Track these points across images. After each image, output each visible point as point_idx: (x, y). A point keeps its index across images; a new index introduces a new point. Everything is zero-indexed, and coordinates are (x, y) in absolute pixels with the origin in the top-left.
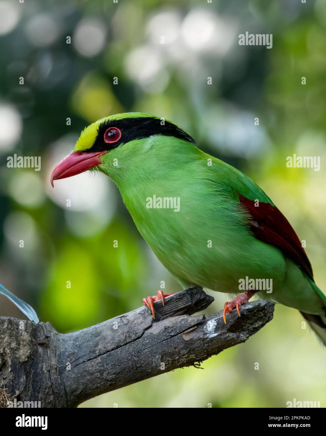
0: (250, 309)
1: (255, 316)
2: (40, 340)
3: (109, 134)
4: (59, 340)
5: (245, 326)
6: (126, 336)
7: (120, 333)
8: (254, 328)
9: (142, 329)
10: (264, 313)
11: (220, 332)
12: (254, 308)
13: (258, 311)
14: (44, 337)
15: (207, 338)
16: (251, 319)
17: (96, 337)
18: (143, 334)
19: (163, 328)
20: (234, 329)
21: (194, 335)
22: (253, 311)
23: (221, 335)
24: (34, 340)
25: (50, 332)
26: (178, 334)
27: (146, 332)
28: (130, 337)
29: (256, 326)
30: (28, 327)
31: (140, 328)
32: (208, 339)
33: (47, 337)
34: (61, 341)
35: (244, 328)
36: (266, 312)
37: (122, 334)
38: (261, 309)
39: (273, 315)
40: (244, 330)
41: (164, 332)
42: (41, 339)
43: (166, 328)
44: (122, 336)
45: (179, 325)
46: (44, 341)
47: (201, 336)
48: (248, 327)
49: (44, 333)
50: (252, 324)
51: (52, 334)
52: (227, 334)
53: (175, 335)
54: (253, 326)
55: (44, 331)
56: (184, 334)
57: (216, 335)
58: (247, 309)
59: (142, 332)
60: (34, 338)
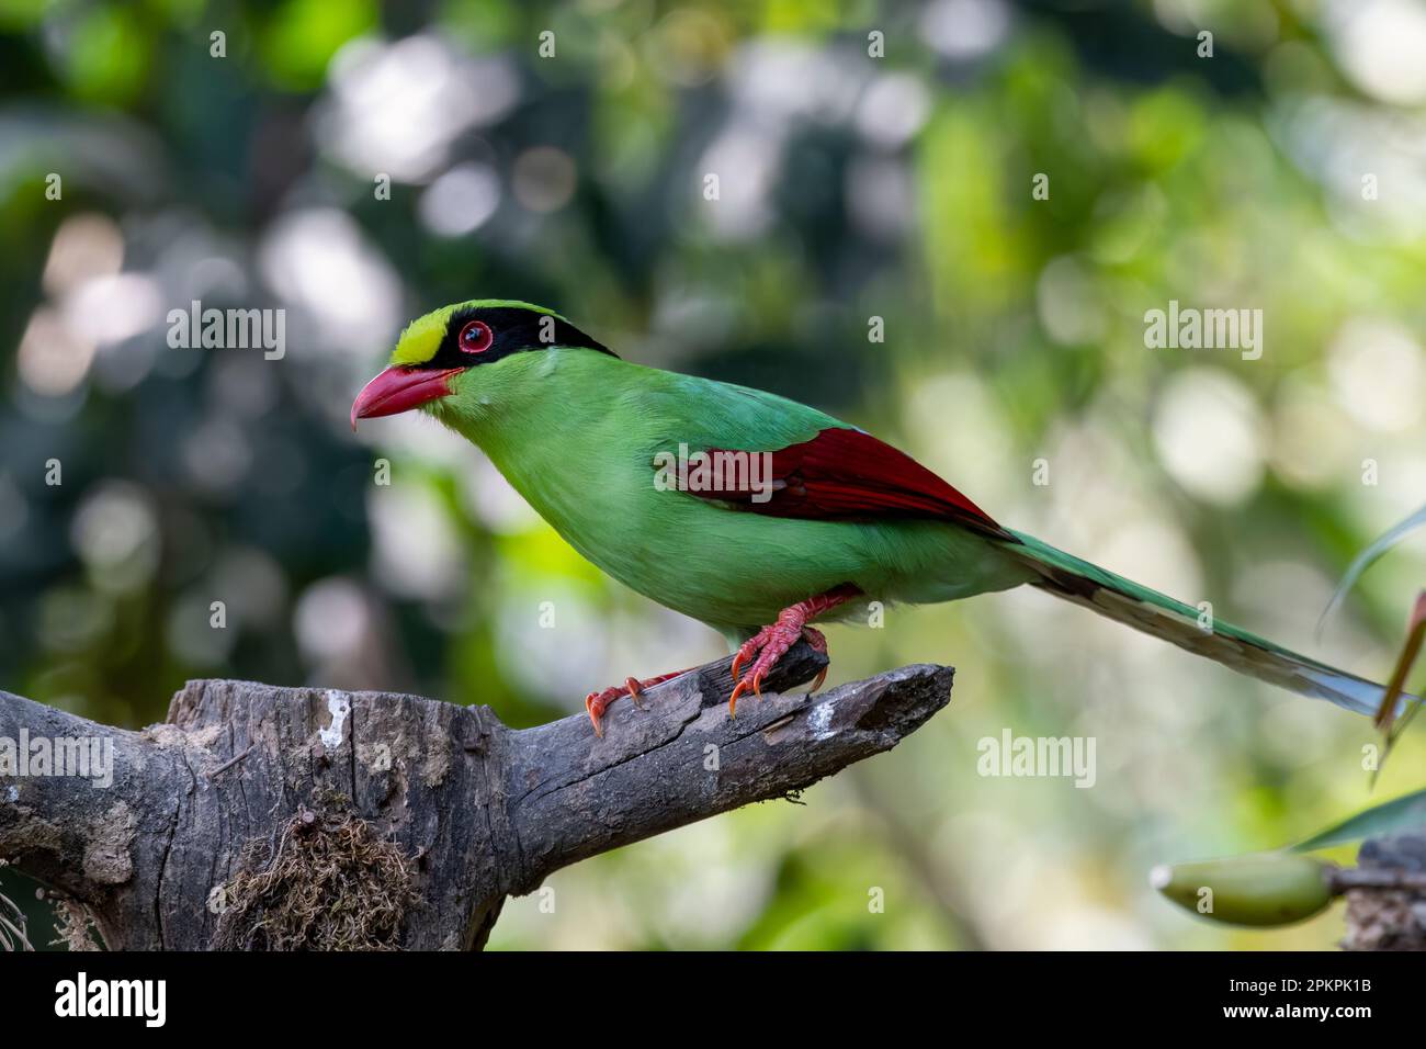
0: (903, 681)
1: (912, 695)
2: (468, 742)
3: (468, 336)
4: (508, 742)
5: (892, 716)
6: (646, 735)
7: (634, 729)
8: (911, 721)
9: (681, 720)
10: (931, 690)
11: (840, 730)
12: (912, 680)
13: (920, 685)
14: (476, 736)
15: (814, 741)
16: (905, 702)
17: (585, 736)
18: (680, 732)
19: (723, 719)
20: (869, 723)
21: (787, 734)
22: (908, 687)
23: (842, 734)
24: (456, 742)
25: (490, 725)
26: (755, 731)
27: (687, 727)
28: (654, 737)
29: (915, 717)
30: (445, 716)
31: (676, 719)
32: (816, 743)
33: (484, 736)
34: (512, 743)
35: (890, 720)
36: (936, 688)
37: (640, 730)
38: (925, 682)
39: (949, 694)
40: (889, 726)
41: (725, 728)
42: (471, 739)
43: (729, 720)
44: (638, 736)
45: (756, 713)
46: (479, 745)
47: (803, 737)
48: (899, 719)
49: (477, 728)
50: (906, 713)
51: (494, 729)
52: (856, 734)
53: (748, 735)
54: (909, 718)
55: (476, 722)
56: (767, 732)
57: (832, 734)
58: (898, 683)
59: (680, 727)
60: (457, 738)
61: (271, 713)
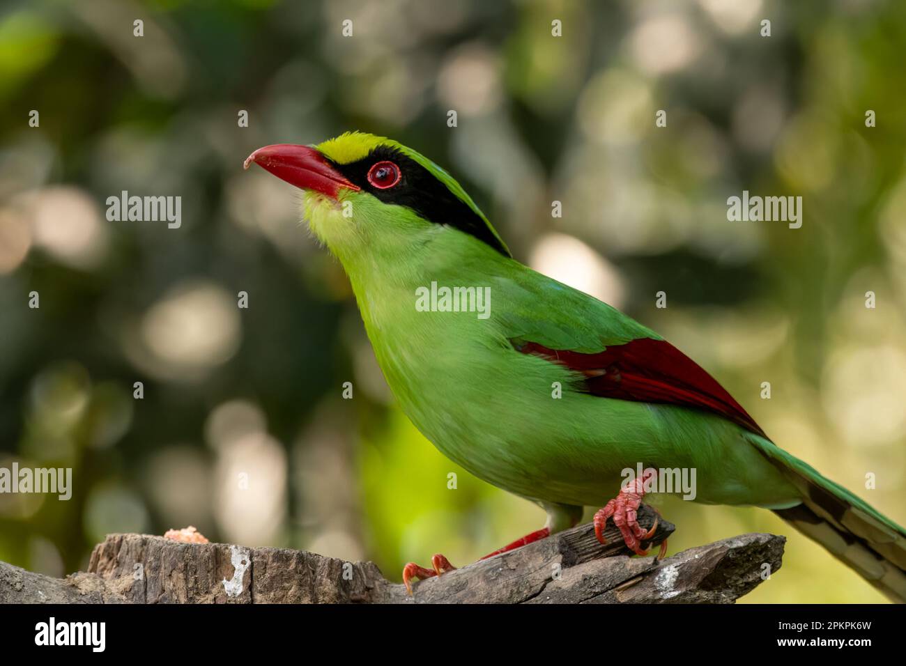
0: (740, 548)
1: (748, 561)
2: (354, 594)
3: (378, 175)
4: (389, 595)
5: (730, 578)
6: (512, 591)
7: (501, 586)
8: (747, 583)
9: (542, 579)
10: (765, 556)
11: (684, 590)
12: (747, 547)
13: (754, 552)
14: (361, 589)
15: (660, 599)
16: (742, 566)
17: (457, 591)
18: (542, 589)
19: (580, 578)
20: (710, 584)
21: (636, 592)
22: (744, 552)
23: (685, 594)
24: (343, 593)
25: (374, 579)
26: (608, 589)
27: (548, 585)
28: (519, 592)
29: (751, 580)
30: (334, 570)
31: (538, 577)
32: (662, 601)
33: (368, 589)
34: (393, 596)
35: (728, 582)
36: (769, 554)
37: (506, 587)
38: (760, 549)
39: (781, 560)
40: (727, 587)
41: (581, 586)
42: (357, 592)
43: (585, 579)
44: (504, 591)
45: (610, 573)
46: (363, 597)
47: (650, 596)
48: (736, 581)
49: (362, 582)
50: (742, 576)
51: (377, 583)
52: (698, 594)
53: (602, 592)
54: (745, 580)
55: (362, 577)
56: (619, 591)
57: (676, 593)
58: (735, 549)
59: (542, 585)
60: (344, 590)
61: (181, 565)
